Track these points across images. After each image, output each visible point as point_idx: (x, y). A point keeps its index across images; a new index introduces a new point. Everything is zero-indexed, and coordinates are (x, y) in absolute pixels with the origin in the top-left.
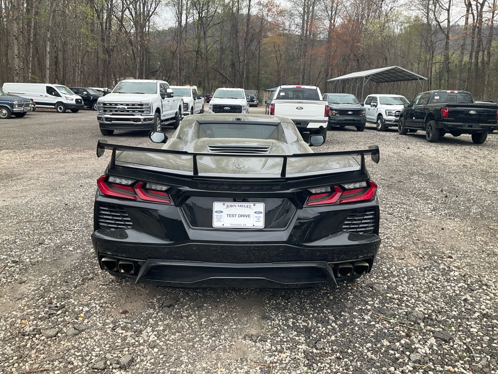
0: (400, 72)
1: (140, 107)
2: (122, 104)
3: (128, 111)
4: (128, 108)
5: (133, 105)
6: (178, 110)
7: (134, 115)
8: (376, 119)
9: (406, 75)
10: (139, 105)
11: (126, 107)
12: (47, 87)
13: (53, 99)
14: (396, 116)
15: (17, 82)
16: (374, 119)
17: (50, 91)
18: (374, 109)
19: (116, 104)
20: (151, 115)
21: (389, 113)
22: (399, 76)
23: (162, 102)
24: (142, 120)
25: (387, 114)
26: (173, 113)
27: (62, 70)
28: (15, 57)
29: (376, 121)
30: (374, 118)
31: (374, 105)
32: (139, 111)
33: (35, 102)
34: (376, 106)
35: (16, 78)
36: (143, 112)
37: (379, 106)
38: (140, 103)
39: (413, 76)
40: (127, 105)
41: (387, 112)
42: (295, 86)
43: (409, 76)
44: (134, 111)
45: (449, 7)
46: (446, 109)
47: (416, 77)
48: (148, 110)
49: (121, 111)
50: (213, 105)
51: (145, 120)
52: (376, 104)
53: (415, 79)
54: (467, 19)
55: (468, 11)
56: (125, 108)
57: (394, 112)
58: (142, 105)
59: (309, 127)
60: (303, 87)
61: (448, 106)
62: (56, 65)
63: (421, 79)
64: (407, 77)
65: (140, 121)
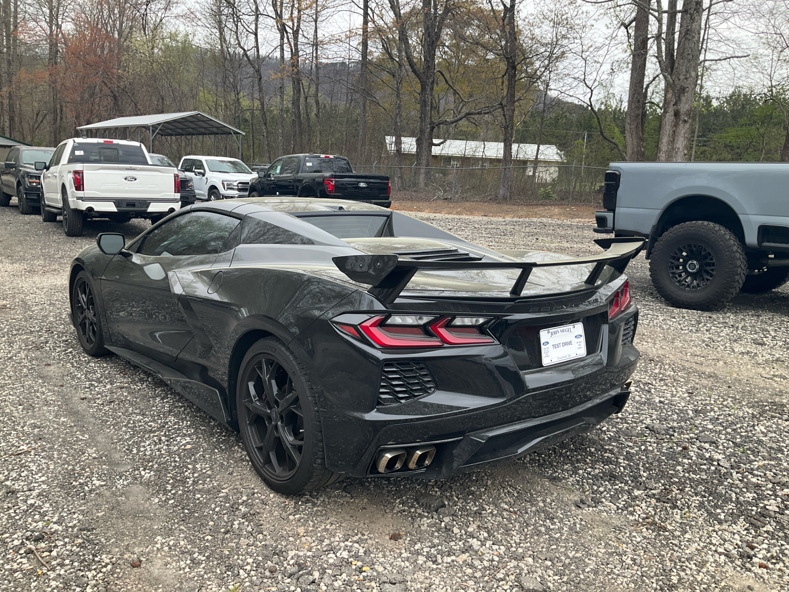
0: (203, 121)
8: (207, 194)
9: (213, 127)
14: (239, 190)
16: (204, 195)
18: (201, 179)
21: (228, 185)
22: (189, 127)
25: (226, 187)
29: (206, 197)
30: (202, 192)
31: (200, 173)
34: (204, 175)
37: (208, 174)
39: (224, 129)
41: (225, 183)
42: (101, 141)
43: (217, 128)
45: (256, 29)
46: (332, 181)
47: (227, 130)
52: (202, 171)
53: (228, 133)
54: (282, 50)
55: (282, 38)
57: (235, 184)
59: (150, 210)
60: (115, 141)
61: (335, 177)
63: (236, 133)
64: (215, 130)
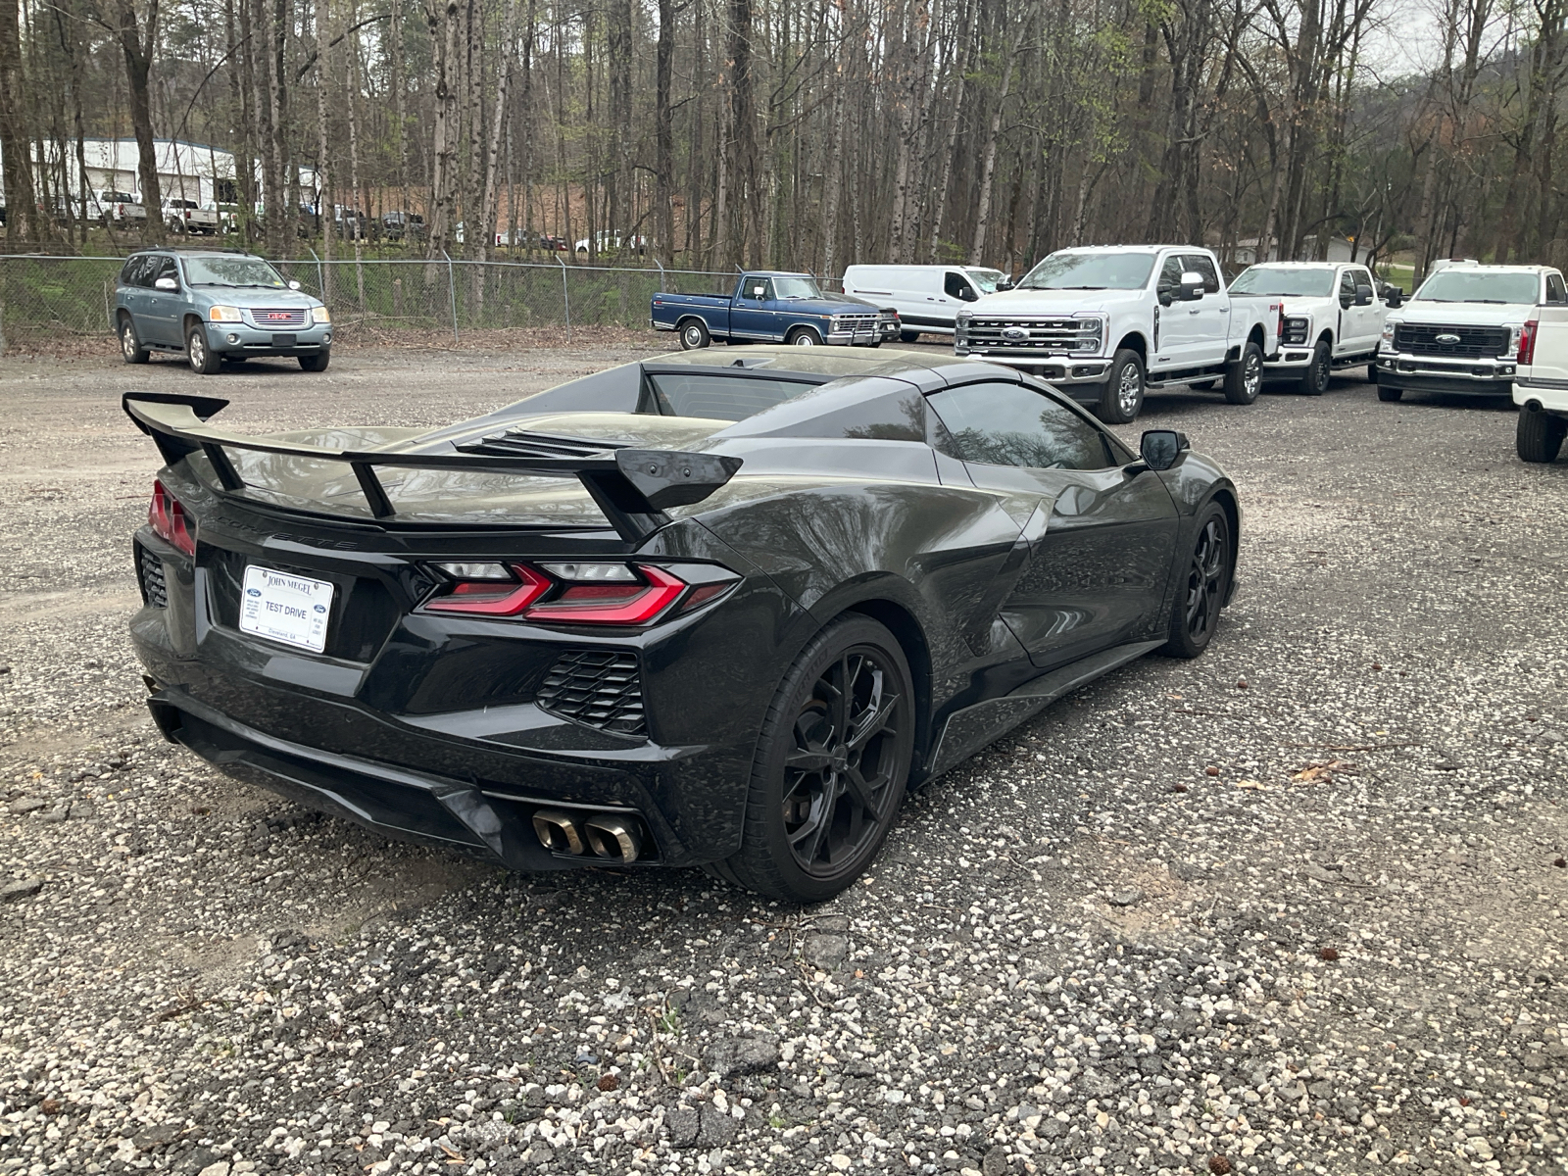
1: (1066, 330)
2: (1016, 324)
3: (1032, 344)
4: (1032, 335)
5: (1049, 324)
6: (1242, 341)
7: (1046, 356)
10: (1066, 324)
11: (1026, 332)
12: (948, 274)
13: (953, 308)
15: (896, 262)
17: (954, 285)
19: (1002, 324)
20: (1100, 354)
23: (1157, 316)
24: (1069, 372)
26: (1220, 351)
27: (1032, 225)
28: (900, 192)
32: (1065, 344)
33: (901, 317)
35: (895, 252)
36: (1072, 345)
38: (1069, 319)
40: (1032, 324)
44: (1047, 344)
48: (1093, 342)
49: (1014, 345)
50: (1398, 327)
51: (1078, 370)
56: (1022, 335)
58: (1074, 325)
62: (1012, 210)
65: (1063, 376)
